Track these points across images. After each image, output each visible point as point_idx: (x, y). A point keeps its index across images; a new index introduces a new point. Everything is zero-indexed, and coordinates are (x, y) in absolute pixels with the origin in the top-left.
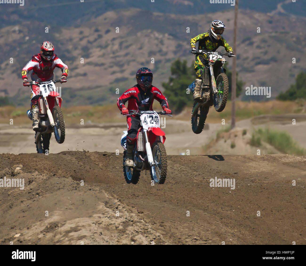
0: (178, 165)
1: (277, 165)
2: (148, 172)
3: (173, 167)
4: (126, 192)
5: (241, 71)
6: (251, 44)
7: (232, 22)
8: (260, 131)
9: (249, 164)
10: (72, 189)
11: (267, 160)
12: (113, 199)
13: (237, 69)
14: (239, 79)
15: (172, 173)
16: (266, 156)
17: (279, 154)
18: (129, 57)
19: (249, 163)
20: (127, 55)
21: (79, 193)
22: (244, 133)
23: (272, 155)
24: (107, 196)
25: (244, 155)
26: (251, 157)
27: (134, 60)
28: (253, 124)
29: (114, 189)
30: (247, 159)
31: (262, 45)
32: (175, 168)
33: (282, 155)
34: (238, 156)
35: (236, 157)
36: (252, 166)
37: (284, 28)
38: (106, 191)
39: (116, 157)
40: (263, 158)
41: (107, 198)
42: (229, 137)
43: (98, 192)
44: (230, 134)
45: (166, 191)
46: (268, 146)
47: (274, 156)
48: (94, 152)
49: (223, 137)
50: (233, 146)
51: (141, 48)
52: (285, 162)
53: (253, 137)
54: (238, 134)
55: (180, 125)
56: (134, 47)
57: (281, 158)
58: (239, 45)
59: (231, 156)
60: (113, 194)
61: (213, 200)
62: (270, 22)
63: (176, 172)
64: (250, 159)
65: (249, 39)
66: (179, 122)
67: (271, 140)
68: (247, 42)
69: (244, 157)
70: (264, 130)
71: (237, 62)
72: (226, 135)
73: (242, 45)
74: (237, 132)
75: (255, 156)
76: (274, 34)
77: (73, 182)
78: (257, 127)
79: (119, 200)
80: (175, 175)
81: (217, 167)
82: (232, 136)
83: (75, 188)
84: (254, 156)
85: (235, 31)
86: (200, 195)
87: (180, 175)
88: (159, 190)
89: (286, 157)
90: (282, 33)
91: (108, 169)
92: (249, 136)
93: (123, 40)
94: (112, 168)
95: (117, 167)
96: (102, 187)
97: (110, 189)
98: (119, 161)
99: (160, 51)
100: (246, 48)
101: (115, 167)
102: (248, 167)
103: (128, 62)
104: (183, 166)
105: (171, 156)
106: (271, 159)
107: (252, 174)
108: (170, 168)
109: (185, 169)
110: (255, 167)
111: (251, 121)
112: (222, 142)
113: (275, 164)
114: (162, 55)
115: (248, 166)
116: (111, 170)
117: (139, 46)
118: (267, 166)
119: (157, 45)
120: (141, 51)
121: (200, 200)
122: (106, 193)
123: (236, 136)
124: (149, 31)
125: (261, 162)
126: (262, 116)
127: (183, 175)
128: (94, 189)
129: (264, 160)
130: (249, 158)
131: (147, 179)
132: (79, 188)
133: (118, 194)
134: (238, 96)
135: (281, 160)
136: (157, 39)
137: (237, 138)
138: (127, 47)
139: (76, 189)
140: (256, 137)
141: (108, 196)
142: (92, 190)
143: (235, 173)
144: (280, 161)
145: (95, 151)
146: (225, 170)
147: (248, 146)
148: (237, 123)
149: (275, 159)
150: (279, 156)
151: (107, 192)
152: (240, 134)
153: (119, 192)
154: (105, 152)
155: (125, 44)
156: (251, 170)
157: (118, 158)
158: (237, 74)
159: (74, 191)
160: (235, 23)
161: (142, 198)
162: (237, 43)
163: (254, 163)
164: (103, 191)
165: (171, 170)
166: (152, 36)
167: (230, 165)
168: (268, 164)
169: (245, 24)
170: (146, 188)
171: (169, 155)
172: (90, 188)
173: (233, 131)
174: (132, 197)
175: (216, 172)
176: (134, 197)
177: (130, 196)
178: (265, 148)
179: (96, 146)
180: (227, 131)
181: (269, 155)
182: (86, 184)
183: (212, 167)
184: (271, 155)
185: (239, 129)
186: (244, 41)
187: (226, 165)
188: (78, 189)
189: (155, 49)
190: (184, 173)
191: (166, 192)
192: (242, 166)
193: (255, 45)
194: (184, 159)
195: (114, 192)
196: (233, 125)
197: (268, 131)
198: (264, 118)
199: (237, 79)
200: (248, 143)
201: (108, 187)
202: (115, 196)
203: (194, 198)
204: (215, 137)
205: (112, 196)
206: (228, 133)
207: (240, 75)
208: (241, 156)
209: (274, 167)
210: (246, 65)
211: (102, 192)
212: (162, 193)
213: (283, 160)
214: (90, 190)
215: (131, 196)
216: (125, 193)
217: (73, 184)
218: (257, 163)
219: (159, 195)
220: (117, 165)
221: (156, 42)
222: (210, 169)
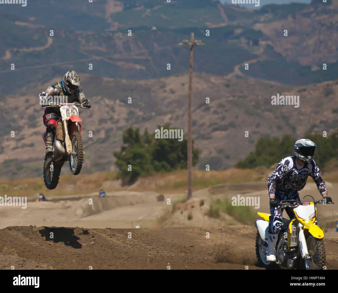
1: (235, 237)
3: (125, 241)
5: (197, 138)
6: (208, 109)
7: (187, 86)
8: (218, 202)
10: (18, 266)
11: (225, 231)
13: (193, 136)
14: (195, 147)
15: (124, 248)
16: (224, 227)
17: (240, 226)
22: (202, 203)
23: (230, 227)
25: (201, 227)
26: (208, 229)
28: (211, 193)
30: (203, 231)
31: (220, 110)
32: (128, 242)
34: (194, 228)
35: (192, 229)
37: (242, 92)
38: (54, 268)
40: (221, 229)
42: (186, 209)
44: (187, 205)
46: (227, 217)
47: (232, 228)
49: (179, 209)
50: (190, 218)
51: (90, 116)
52: (244, 233)
53: (211, 207)
54: (195, 205)
55: (134, 196)
57: (239, 229)
58: (195, 111)
59: (186, 228)
62: (228, 86)
63: (129, 247)
64: (207, 231)
66: (132, 193)
67: (230, 210)
68: (203, 107)
69: (201, 229)
70: (222, 200)
71: (193, 128)
72: (182, 205)
73: (198, 111)
74: (194, 202)
75: (212, 228)
76: (231, 98)
77: (19, 258)
78: (215, 197)
80: (127, 250)
81: (173, 240)
82: (189, 207)
85: (189, 95)
87: (133, 249)
89: (245, 228)
90: (240, 97)
91: (57, 245)
92: (206, 206)
96: (50, 263)
97: (59, 265)
99: (111, 119)
100: (201, 114)
102: (205, 239)
104: (135, 239)
105: (123, 230)
106: (229, 230)
107: (209, 247)
108: (122, 242)
109: (138, 243)
111: (209, 191)
112: (178, 213)
113: (233, 236)
114: (113, 123)
116: (60, 246)
119: (108, 113)
120: (91, 119)
123: (193, 207)
124: (99, 98)
125: (218, 234)
126: (220, 185)
128: (41, 266)
129: (222, 232)
134: (194, 164)
135: (239, 232)
136: (108, 106)
137: (194, 209)
139: (22, 266)
140: (214, 208)
142: (39, 267)
143: (191, 247)
145: (42, 226)
146: (181, 243)
147: (206, 218)
148: (194, 193)
149: (233, 231)
150: (238, 227)
152: (197, 205)
156: (208, 243)
158: (193, 142)
160: (190, 88)
162: (192, 109)
164: (52, 268)
165: (123, 244)
166: (102, 102)
167: (186, 238)
168: (226, 236)
169: (200, 88)
171: (121, 229)
172: (37, 265)
173: (189, 201)
175: (171, 245)
178: (224, 219)
179: (44, 220)
180: (184, 201)
181: (227, 226)
182: (33, 261)
183: (167, 241)
185: (196, 199)
187: (182, 238)
188: (24, 266)
189: (106, 116)
190: (137, 248)
192: (199, 239)
193: (212, 110)
194: (137, 233)
195: (62, 268)
196: (190, 195)
197: (227, 201)
198: (223, 187)
199: (193, 147)
200: (205, 214)
201: (56, 264)
204: (171, 209)
206: (185, 204)
207: (196, 142)
208: (198, 228)
209: (232, 239)
210: (202, 132)
213: (242, 232)
217: (19, 261)
218: (214, 235)
221: (107, 109)
222: (165, 243)
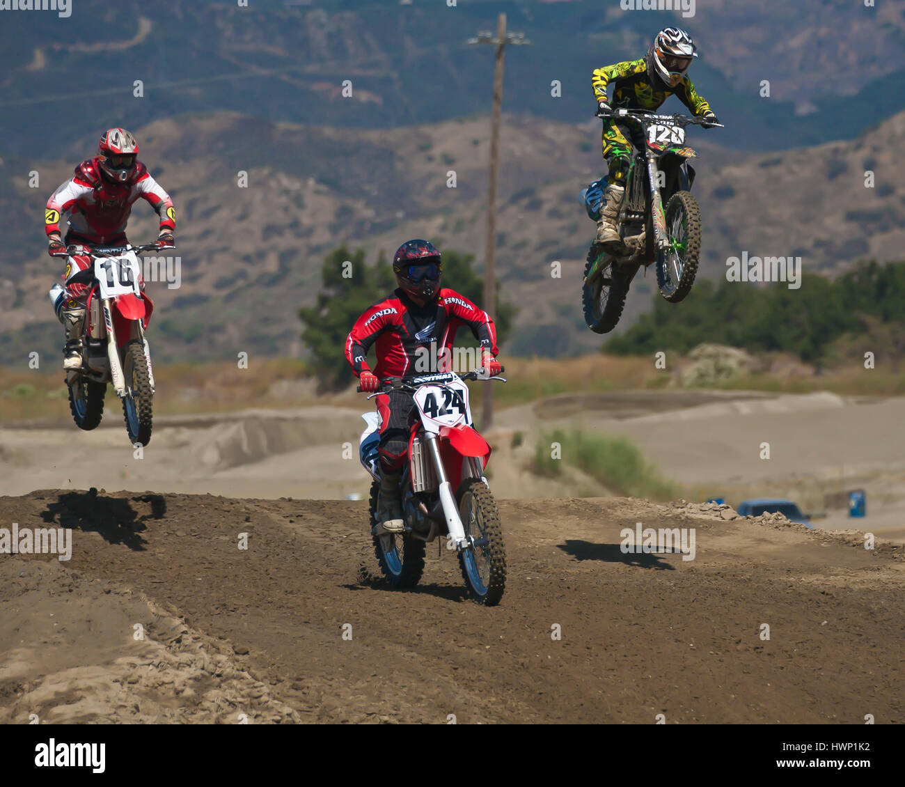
0: (341, 527)
1: (602, 526)
2: (262, 545)
3: (327, 532)
4: (204, 598)
5: (507, 278)
6: (535, 205)
7: (485, 148)
8: (558, 437)
9: (530, 524)
10: (60, 589)
11: (577, 512)
12: (169, 616)
13: (499, 273)
14: (503, 299)
15: (325, 548)
16: (573, 501)
17: (609, 498)
18: (210, 242)
19: (528, 521)
20: (206, 234)
21: (79, 602)
22: (517, 441)
23: (589, 500)
24: (153, 610)
25: (515, 501)
26: (534, 505)
27: (225, 250)
28: (540, 416)
29: (170, 590)
30: (523, 510)
31: (565, 208)
32: (334, 535)
33: (617, 499)
34: (501, 501)
36: (537, 530)
38: (150, 595)
39: (177, 506)
40: (566, 507)
41: (153, 616)
43: (129, 598)
45: (309, 596)
46: (580, 476)
47: (595, 503)
48: (120, 492)
51: (243, 217)
52: (623, 517)
53: (540, 451)
54: (499, 444)
55: (347, 419)
56: (223, 215)
57: (613, 506)
58: (502, 209)
60: (170, 605)
61: (432, 619)
63: (336, 546)
64: (532, 511)
65: (528, 193)
66: (344, 412)
67: (586, 459)
68: (525, 201)
69: (517, 505)
70: (568, 434)
71: (499, 253)
73: (513, 210)
74: (497, 437)
75: (544, 502)
77: (64, 571)
78: (550, 426)
79: (183, 619)
80: (332, 554)
83: (67, 588)
84: (541, 501)
85: (492, 171)
86: (398, 605)
87: (345, 553)
88: (291, 592)
89: (625, 504)
91: (156, 538)
92: (528, 449)
93: (197, 195)
94: (166, 534)
95: (179, 533)
96: (139, 584)
97: (162, 589)
98: (185, 515)
99: (295, 224)
100: (521, 217)
101: (174, 531)
102: (525, 531)
103: (210, 254)
104: (353, 528)
105: (324, 503)
106: (586, 509)
107: (537, 550)
108: (320, 535)
109: (359, 536)
110: (544, 532)
111: (535, 410)
113: (597, 524)
114: (299, 236)
115: (526, 529)
116: (164, 541)
117: (238, 211)
118: (577, 528)
119: (286, 209)
120: (244, 224)
121: (398, 619)
122: (149, 600)
124: (266, 171)
125: (560, 517)
126: (562, 396)
127: (354, 553)
128: (117, 591)
129: (569, 513)
130: (528, 508)
131: (260, 564)
132: (77, 587)
133: (183, 603)
135: (612, 514)
136: (286, 192)
137: (497, 454)
138: (208, 214)
139: (71, 591)
140: (547, 453)
141: (157, 608)
142: (112, 594)
144: (610, 516)
145: (121, 490)
147: (527, 477)
148: (497, 416)
149: (596, 511)
150: (609, 502)
151: (154, 599)
152: (504, 444)
153: (187, 599)
154: (147, 492)
155: (200, 208)
156: (533, 540)
157: (181, 507)
158: (498, 287)
159: (65, 596)
160: (494, 151)
161: (244, 614)
162: (498, 203)
163: (542, 520)
164: (143, 596)
165: (322, 539)
166: (273, 184)
168: (578, 525)
169: (518, 153)
170: (257, 587)
171: (318, 501)
172: (107, 587)
174: (218, 611)
176: (225, 611)
177: (213, 608)
178: (571, 482)
179: (123, 476)
181: (583, 499)
182: (98, 577)
184: (584, 499)
185: (502, 430)
186: (515, 199)
188: (75, 590)
189: (280, 218)
190: (356, 549)
191: (309, 598)
192: (511, 529)
193: (547, 207)
194: (356, 511)
195: (170, 597)
196: (487, 419)
197: (578, 436)
198: (569, 401)
199: (497, 300)
200: (525, 468)
201: (155, 585)
202: (174, 608)
203: (382, 614)
205: (167, 609)
207: (505, 287)
208: (509, 503)
209: (595, 532)
210: (520, 262)
211: (138, 598)
212: (300, 602)
213: (619, 513)
214: (108, 592)
215: (217, 609)
216: (201, 600)
217: (63, 577)
218: (550, 520)
219: (289, 605)
220: (179, 527)
221: (283, 200)
